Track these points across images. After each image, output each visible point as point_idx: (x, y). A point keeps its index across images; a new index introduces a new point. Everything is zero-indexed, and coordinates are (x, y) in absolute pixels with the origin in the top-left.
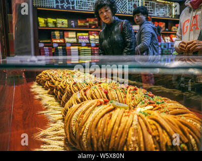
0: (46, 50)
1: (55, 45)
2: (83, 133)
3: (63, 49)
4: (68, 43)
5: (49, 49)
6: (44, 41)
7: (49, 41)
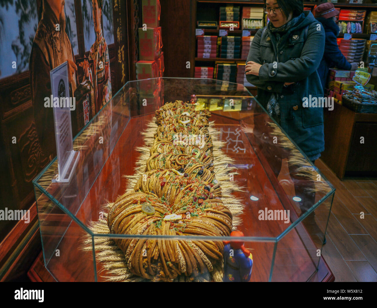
0: (206, 41)
1: (223, 33)
2: (112, 224)
3: (236, 40)
4: (246, 29)
5: (212, 39)
6: (205, 25)
7: (213, 25)
